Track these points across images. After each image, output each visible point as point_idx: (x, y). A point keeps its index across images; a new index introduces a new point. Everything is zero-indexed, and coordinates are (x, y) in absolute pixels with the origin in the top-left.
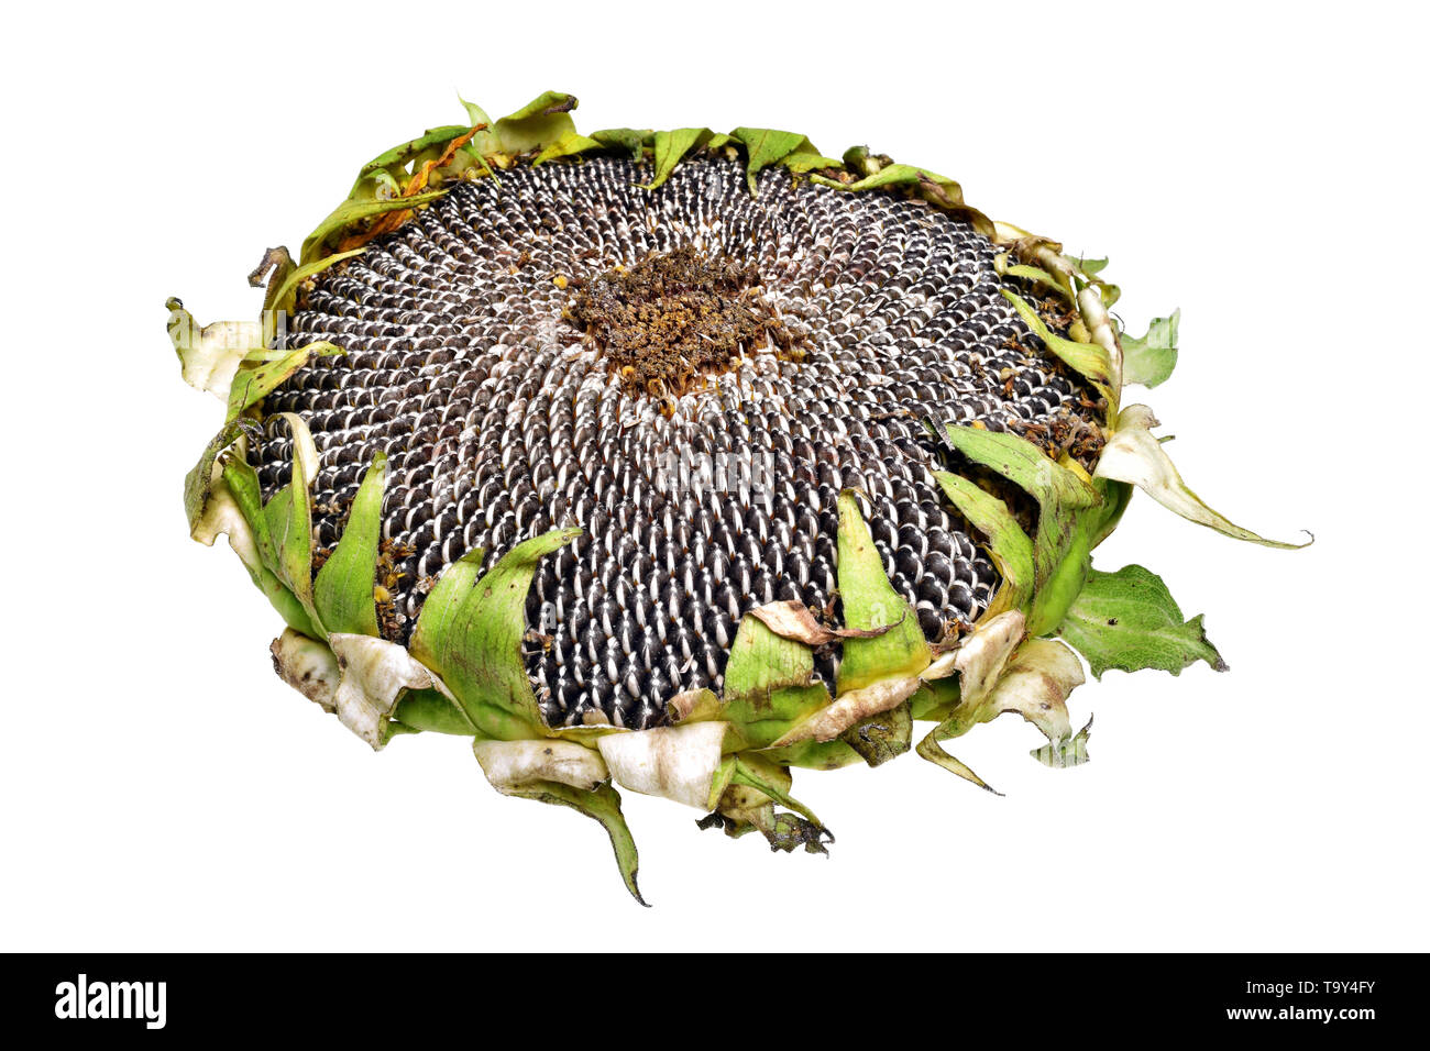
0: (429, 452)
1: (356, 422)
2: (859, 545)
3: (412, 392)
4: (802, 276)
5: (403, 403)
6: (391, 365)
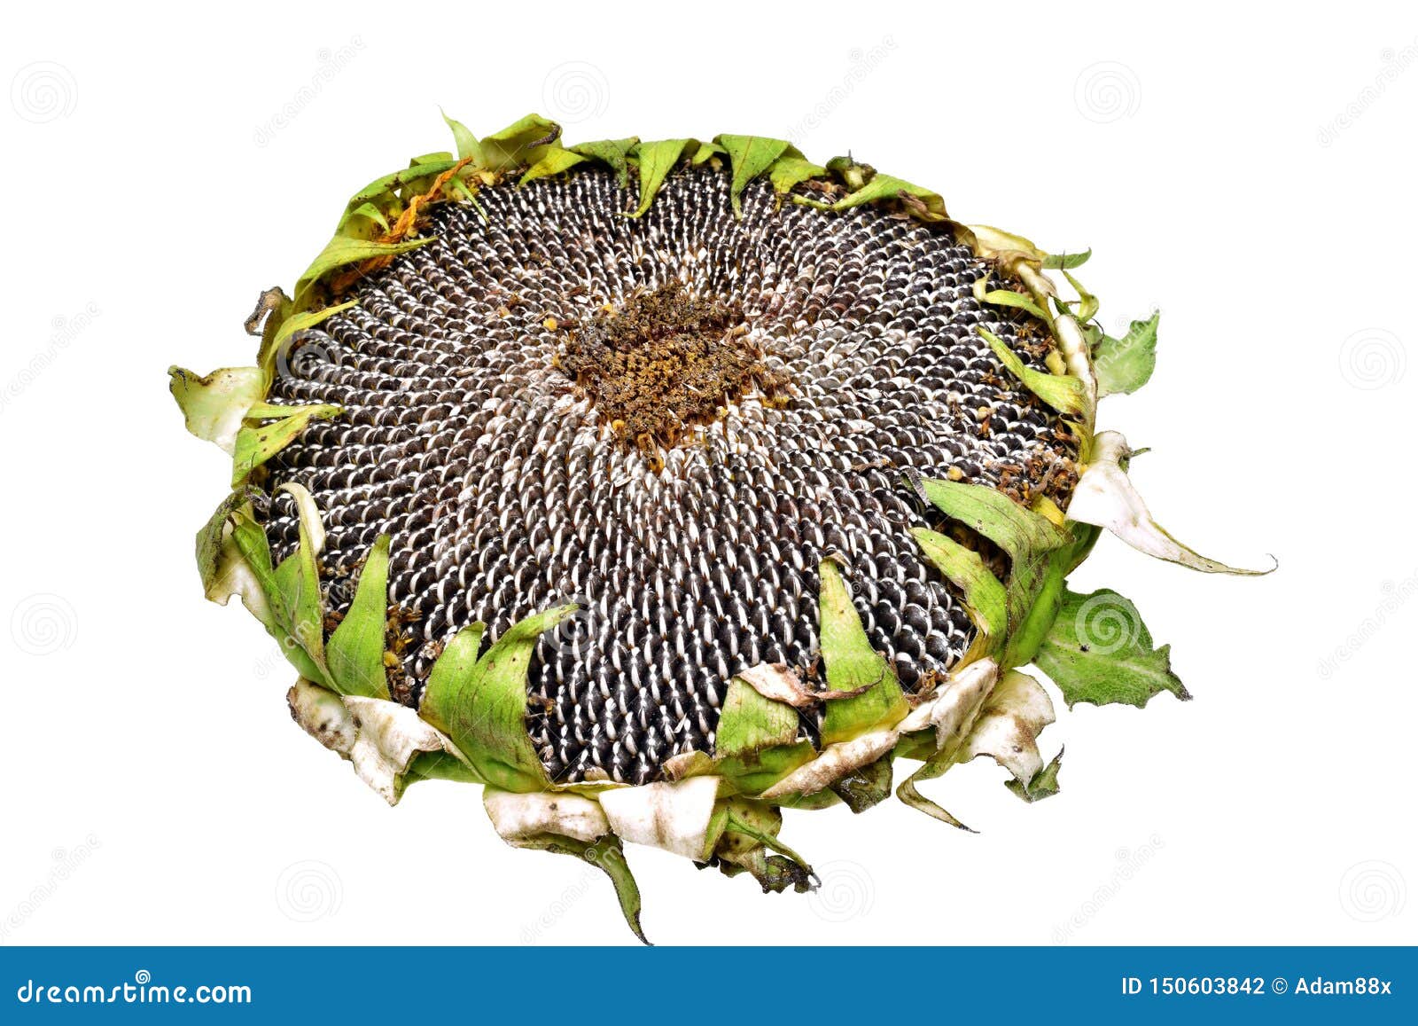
0: (429, 513)
1: (358, 481)
2: (841, 609)
3: (411, 451)
4: (786, 312)
5: (402, 464)
6: (388, 421)
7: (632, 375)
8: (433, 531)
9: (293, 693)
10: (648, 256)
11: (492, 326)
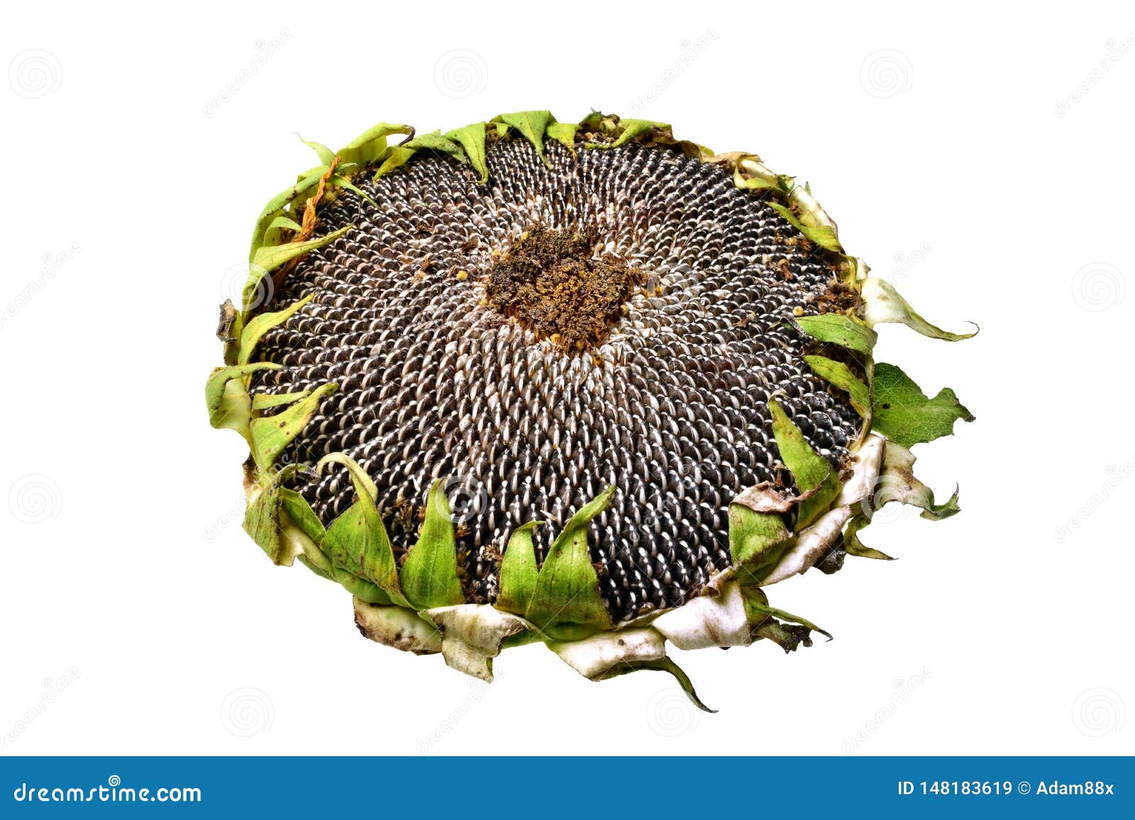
0: (441, 445)
1: (369, 437)
2: (789, 431)
3: (405, 401)
4: (624, 227)
5: (402, 413)
6: (375, 382)
7: (548, 298)
8: (450, 459)
9: (358, 617)
10: (502, 210)
11: (420, 287)
